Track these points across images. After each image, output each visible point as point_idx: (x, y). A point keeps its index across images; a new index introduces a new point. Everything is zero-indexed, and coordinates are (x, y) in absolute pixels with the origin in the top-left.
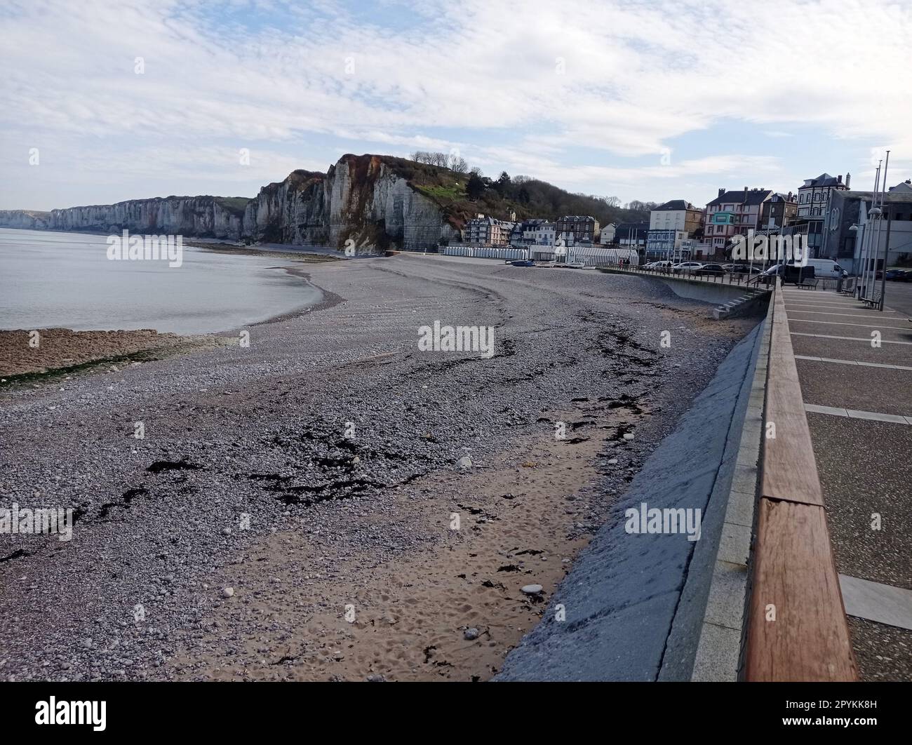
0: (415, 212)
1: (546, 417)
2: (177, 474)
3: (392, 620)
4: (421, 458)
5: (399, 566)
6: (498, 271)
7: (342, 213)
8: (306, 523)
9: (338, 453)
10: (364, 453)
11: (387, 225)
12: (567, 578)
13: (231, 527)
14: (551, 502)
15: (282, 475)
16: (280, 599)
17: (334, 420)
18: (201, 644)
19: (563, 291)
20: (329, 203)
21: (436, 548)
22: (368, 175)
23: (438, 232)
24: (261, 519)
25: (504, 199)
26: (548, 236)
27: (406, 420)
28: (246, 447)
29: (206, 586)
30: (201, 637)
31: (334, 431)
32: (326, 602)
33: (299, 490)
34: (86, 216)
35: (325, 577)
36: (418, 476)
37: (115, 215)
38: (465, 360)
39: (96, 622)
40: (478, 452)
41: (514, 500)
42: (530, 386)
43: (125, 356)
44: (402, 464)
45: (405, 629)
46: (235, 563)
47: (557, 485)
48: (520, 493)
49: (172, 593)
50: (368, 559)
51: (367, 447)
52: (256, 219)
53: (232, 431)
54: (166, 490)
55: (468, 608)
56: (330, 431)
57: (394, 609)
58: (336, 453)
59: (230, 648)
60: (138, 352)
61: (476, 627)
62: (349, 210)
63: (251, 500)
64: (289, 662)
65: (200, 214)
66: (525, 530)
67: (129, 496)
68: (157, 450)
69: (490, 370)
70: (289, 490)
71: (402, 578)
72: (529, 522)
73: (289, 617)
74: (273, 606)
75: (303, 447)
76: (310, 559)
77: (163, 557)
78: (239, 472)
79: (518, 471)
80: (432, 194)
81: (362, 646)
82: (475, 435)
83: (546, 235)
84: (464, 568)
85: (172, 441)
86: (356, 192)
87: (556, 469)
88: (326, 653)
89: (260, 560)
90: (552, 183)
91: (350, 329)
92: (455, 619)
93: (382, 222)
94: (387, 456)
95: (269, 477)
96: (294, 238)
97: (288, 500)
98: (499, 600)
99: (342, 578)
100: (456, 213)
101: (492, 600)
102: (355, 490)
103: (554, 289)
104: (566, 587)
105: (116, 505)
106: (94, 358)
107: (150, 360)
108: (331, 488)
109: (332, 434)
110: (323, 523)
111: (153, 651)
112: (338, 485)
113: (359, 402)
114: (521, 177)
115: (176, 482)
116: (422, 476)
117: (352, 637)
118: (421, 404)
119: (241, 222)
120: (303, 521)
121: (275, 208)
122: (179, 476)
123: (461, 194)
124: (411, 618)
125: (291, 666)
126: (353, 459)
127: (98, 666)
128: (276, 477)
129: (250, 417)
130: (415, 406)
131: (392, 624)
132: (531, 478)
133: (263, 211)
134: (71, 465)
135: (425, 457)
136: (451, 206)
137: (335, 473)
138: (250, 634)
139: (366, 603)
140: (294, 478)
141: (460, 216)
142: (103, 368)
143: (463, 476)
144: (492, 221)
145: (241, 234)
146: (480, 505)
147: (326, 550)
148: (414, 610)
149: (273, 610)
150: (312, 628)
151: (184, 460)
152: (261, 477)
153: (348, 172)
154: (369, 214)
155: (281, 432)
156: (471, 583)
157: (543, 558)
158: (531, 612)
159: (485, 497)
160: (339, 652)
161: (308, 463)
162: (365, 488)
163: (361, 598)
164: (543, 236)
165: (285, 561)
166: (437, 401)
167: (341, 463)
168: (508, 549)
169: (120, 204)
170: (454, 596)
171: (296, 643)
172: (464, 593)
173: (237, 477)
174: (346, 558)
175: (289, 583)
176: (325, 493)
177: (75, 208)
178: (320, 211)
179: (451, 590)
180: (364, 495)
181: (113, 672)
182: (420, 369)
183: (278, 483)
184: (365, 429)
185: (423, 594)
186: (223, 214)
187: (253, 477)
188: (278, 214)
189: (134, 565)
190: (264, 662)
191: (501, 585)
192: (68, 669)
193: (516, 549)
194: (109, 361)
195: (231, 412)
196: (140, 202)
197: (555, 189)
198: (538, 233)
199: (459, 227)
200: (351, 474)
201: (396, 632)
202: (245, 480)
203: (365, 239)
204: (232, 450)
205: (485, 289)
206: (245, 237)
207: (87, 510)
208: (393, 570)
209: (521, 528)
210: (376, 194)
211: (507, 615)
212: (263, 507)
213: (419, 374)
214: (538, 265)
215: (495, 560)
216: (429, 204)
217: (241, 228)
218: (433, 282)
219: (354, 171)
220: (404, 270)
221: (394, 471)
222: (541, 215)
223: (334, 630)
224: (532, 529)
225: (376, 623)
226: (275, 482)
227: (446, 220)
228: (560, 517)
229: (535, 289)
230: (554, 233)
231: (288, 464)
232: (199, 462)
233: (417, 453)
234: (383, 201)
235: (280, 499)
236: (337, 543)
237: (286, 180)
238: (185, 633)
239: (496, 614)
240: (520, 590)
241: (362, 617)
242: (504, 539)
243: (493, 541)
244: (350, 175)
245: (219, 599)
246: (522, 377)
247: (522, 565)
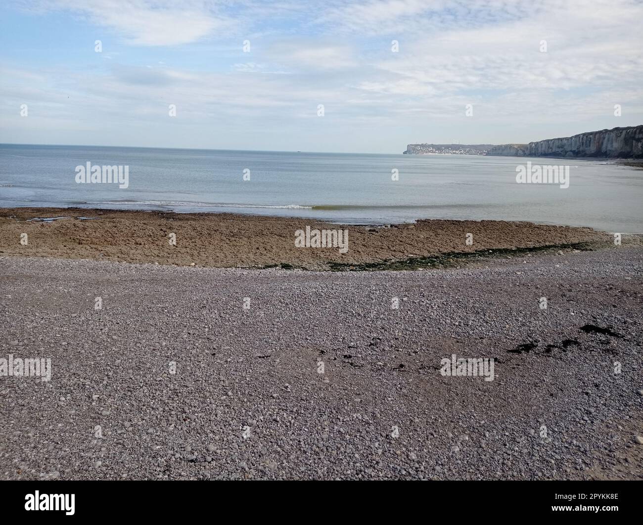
2: (602, 337)
18: (613, 470)
29: (620, 427)
30: (614, 464)
34: (551, 146)
37: (571, 144)
39: (538, 421)
43: (569, 245)
49: (592, 422)
54: (593, 347)
60: (579, 244)
67: (567, 343)
68: (589, 316)
77: (587, 394)
85: (600, 312)
105: (557, 347)
106: (547, 244)
107: (586, 250)
111: (575, 457)
115: (602, 343)
122: (604, 339)
127: (538, 450)
134: (529, 313)
142: (553, 251)
151: (608, 328)
181: (547, 459)
189: (566, 392)
194: (558, 247)
207: (537, 345)
232: (620, 333)
238: (601, 456)
245: (631, 442)
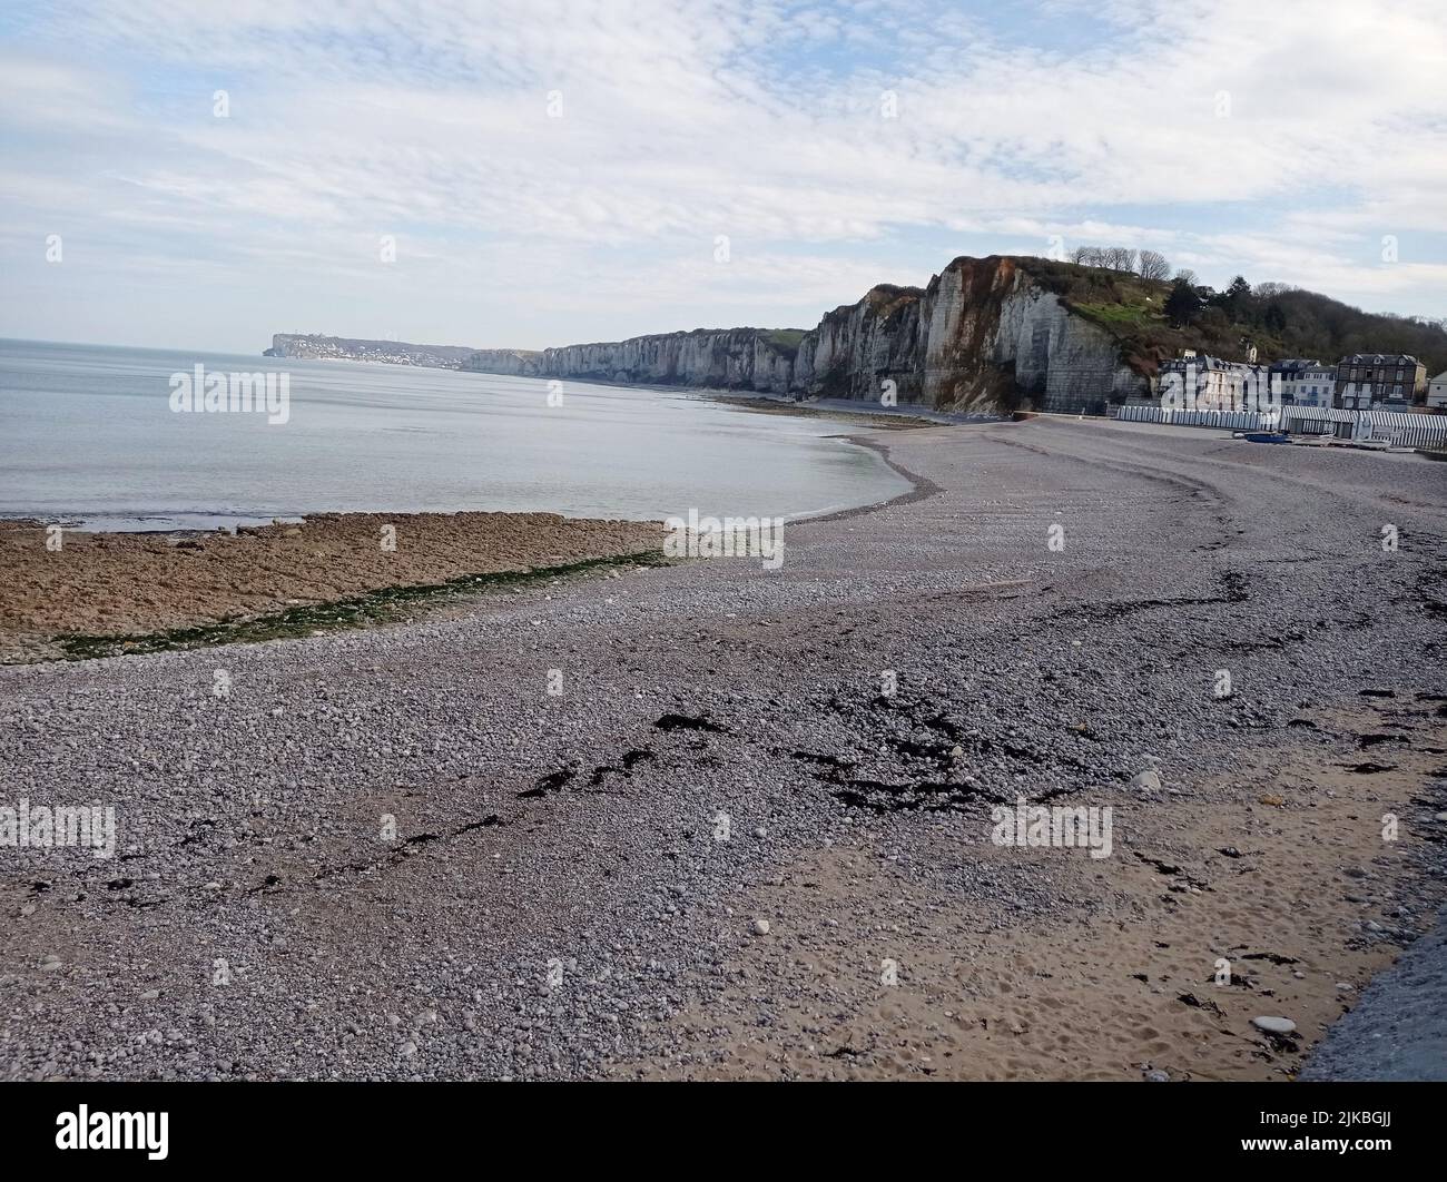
0: (1068, 348)
1: (1309, 719)
2: (693, 736)
3: (1017, 1027)
4: (1068, 763)
5: (1028, 938)
6: (1220, 450)
7: (945, 351)
8: (876, 841)
9: (928, 736)
10: (970, 741)
11: (1020, 370)
12: (1347, 1020)
13: (767, 827)
14: (1314, 874)
15: (840, 759)
16: (837, 953)
17: (923, 683)
18: (722, 1001)
19: (1346, 490)
20: (927, 335)
21: (1094, 921)
22: (993, 289)
23: (1107, 380)
24: (810, 822)
25: (1236, 324)
26: (1320, 391)
27: (1043, 695)
28: (789, 708)
29: (730, 910)
30: (722, 989)
31: (922, 699)
32: (908, 974)
33: (867, 786)
34: (586, 358)
35: (907, 932)
36: (1062, 792)
37: (623, 357)
38: (1151, 603)
39: (582, 937)
40: (1173, 767)
41: (1240, 861)
42: (1278, 659)
43: (629, 557)
44: (1034, 768)
45: (1039, 1047)
46: (771, 884)
47: (1327, 846)
48: (1253, 849)
49: (683, 913)
50: (977, 918)
51: (975, 732)
52: (813, 361)
53: (769, 681)
54: (679, 758)
55: (1150, 1033)
56: (916, 699)
57: (1021, 1009)
58: (925, 736)
59: (762, 1014)
60: (646, 553)
61: (1166, 1069)
62: (956, 346)
63: (796, 790)
64: (851, 1057)
65: (736, 356)
66: (1262, 917)
67: (631, 758)
68: (668, 697)
69: (1199, 624)
70: (851, 784)
71: (1035, 961)
72: (1268, 903)
73: (850, 984)
74: (825, 961)
75: (873, 719)
76: (882, 899)
77: (672, 856)
78: (779, 745)
79: (1249, 810)
80: (1103, 317)
81: (966, 1059)
82: (1167, 737)
83: (1314, 388)
84: (1143, 963)
85: (687, 686)
86: (971, 317)
87: (1325, 815)
88: (908, 1057)
89: (807, 886)
90: (1332, 295)
91: (950, 537)
92: (1127, 1047)
93: (1011, 365)
94: (1009, 751)
95: (821, 760)
96: (867, 390)
97: (851, 799)
98: (1209, 1032)
99: (934, 939)
100: (1145, 350)
101: (1195, 1029)
102: (955, 799)
103: (1327, 487)
104: (1344, 1034)
105: (613, 770)
106: (589, 557)
107: (659, 565)
108: (917, 790)
109: (919, 705)
110: (904, 844)
111: (654, 995)
112: (928, 788)
113: (963, 657)
114: (1272, 285)
115: (693, 748)
116: (1069, 793)
117: (951, 1041)
118: (1068, 671)
119: (792, 367)
120: (871, 836)
121: (842, 344)
122: (696, 740)
123: (1155, 316)
124: (1050, 1030)
125: (853, 1065)
126: (951, 749)
127: (584, 1002)
128: (831, 760)
129: (795, 662)
130: (1058, 673)
131: (1017, 1034)
132: (1274, 824)
133: (824, 350)
134: (558, 706)
135: (1074, 762)
136: (1135, 336)
137: (922, 767)
138: (792, 999)
139: (973, 989)
140: (859, 765)
141: (1151, 353)
142: (600, 572)
143: (1144, 804)
144: (1210, 361)
145: (789, 385)
146: (1175, 860)
147: (907, 889)
148: (1055, 1019)
149: (826, 968)
150: (887, 1011)
151: (703, 716)
152: (811, 758)
153: (960, 286)
154: (990, 353)
155: (840, 691)
156: (1156, 992)
157: (1298, 974)
158: (1272, 1065)
159: (1186, 847)
160: (928, 1059)
161: (881, 745)
162: (971, 799)
163: (965, 979)
164: (1309, 390)
165: (845, 895)
166: (1099, 670)
167: (933, 752)
168: (1228, 944)
169: (632, 341)
170: (1126, 1009)
171: (861, 1029)
172: (1145, 1007)
173: (775, 752)
174: (941, 909)
175: (850, 931)
176: (907, 797)
177: (573, 347)
178: (910, 350)
179: (1120, 998)
180: (969, 811)
181: (603, 1015)
182: (1068, 613)
183: (834, 771)
184: (973, 702)
185: (1070, 995)
186: (767, 355)
187: (799, 755)
188: (847, 354)
189: (634, 861)
190: (812, 1048)
191: (1214, 1005)
192: (546, 996)
193: (1243, 947)
194: (609, 562)
195: (769, 652)
196: (657, 338)
197: (1339, 306)
198: (1299, 384)
199: (1148, 372)
200: (948, 773)
201: (1023, 1047)
202: (787, 758)
203: (979, 393)
204: (769, 710)
205: (1191, 480)
206: (795, 389)
207: (576, 772)
208: (1018, 944)
209: (1254, 911)
210: (1004, 319)
211: (1224, 1061)
212: (812, 804)
213: (1066, 620)
214: (1298, 441)
215: (1204, 961)
216: (1095, 334)
217: (791, 375)
218: (1094, 464)
219: (969, 283)
220: (1044, 445)
221: (1020, 778)
222: (1307, 351)
223: (920, 1022)
224: (1277, 917)
225: (990, 1026)
226: (831, 768)
227: (1124, 360)
228: (1332, 904)
229: (1291, 484)
230: (1331, 385)
231: (849, 742)
232: (723, 722)
233: (1062, 754)
234: (1015, 332)
235: (838, 795)
236: (925, 881)
237: (862, 302)
238: (699, 977)
239: (1204, 1054)
240: (1251, 1022)
241: (968, 1012)
242: (1221, 927)
243: (1200, 927)
244: (963, 291)
245: (748, 935)
246: (1262, 642)
247: (1255, 978)
